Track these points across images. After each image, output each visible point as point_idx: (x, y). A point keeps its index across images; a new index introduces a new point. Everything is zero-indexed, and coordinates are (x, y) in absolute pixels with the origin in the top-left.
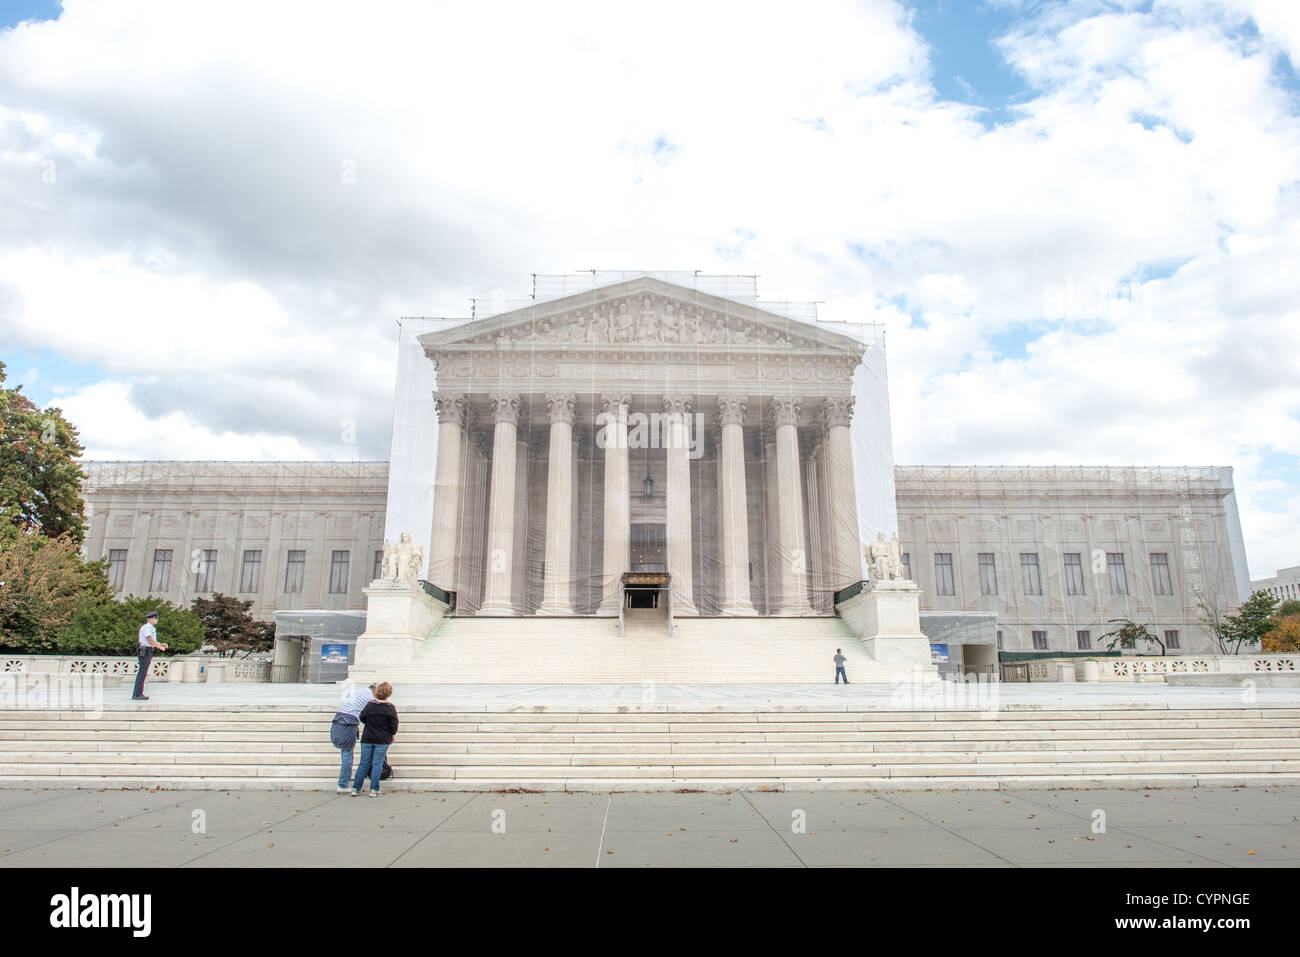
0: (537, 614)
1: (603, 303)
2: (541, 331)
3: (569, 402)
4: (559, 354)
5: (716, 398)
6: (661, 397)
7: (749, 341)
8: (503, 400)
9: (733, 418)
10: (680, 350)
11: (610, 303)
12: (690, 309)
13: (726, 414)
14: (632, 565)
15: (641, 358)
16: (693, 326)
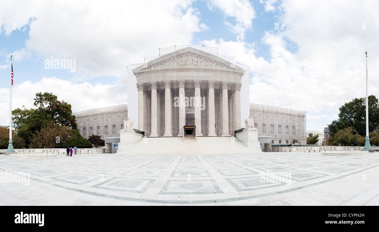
0: (164, 136)
1: (178, 55)
2: (162, 64)
3: (170, 83)
4: (166, 70)
5: (207, 81)
6: (193, 80)
7: (216, 66)
8: (153, 83)
9: (212, 86)
10: (198, 68)
11: (179, 55)
12: (201, 56)
13: (210, 85)
14: (186, 124)
15: (188, 70)
16: (202, 61)
